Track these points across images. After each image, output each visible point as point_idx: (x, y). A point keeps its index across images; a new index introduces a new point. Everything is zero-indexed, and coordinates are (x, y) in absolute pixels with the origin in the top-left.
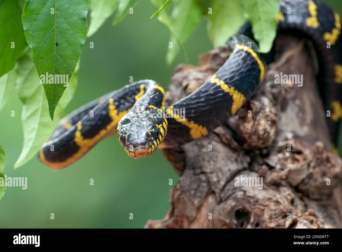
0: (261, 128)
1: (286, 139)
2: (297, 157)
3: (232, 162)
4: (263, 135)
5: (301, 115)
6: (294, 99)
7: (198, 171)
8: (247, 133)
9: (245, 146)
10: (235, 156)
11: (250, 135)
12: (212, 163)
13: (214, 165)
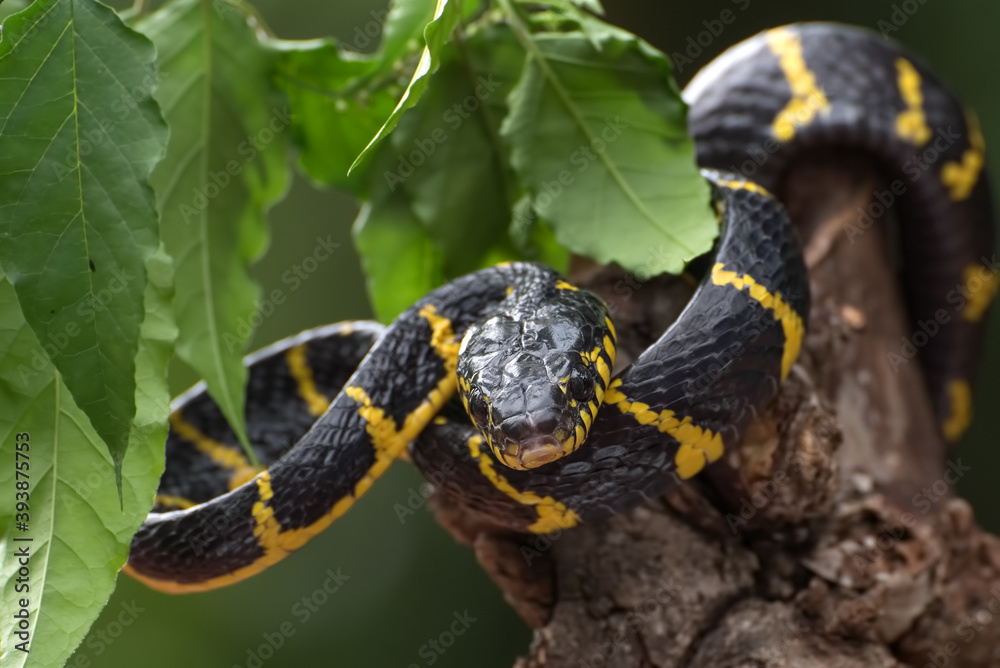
0: (805, 458)
1: (856, 495)
3: (705, 571)
4: (814, 482)
5: (875, 417)
6: (855, 367)
7: (603, 605)
9: (743, 520)
10: (711, 552)
12: (644, 576)
13: (654, 584)
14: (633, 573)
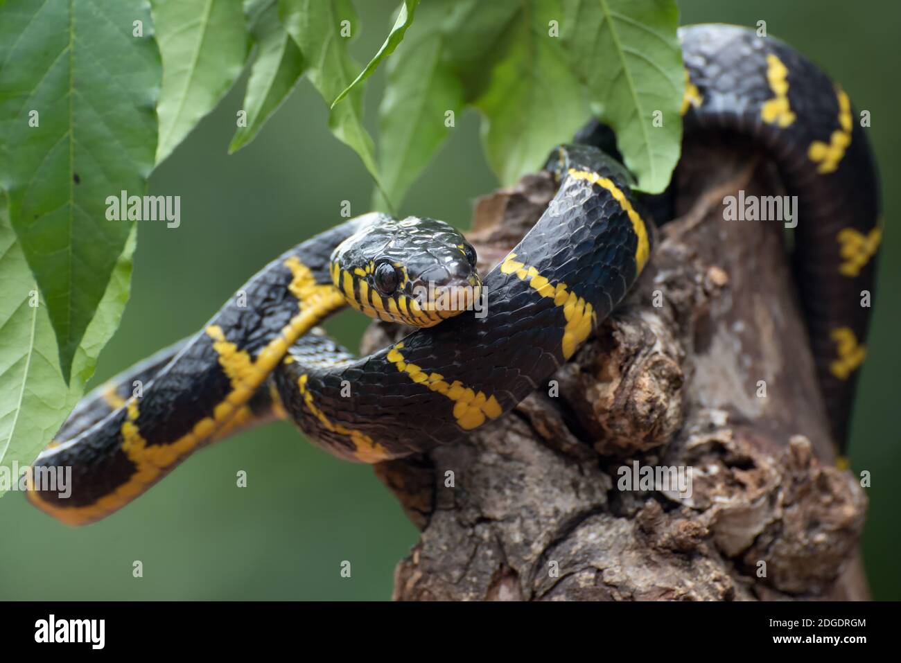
0: (640, 397)
1: (712, 427)
2: (741, 475)
3: (563, 490)
4: (647, 417)
5: (748, 361)
6: (730, 319)
7: (472, 515)
8: (604, 411)
9: (600, 446)
10: (570, 473)
11: (613, 416)
12: (508, 492)
13: (515, 498)
14: (499, 489)
